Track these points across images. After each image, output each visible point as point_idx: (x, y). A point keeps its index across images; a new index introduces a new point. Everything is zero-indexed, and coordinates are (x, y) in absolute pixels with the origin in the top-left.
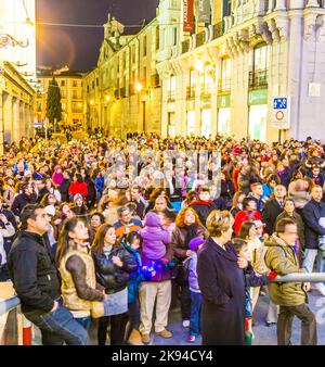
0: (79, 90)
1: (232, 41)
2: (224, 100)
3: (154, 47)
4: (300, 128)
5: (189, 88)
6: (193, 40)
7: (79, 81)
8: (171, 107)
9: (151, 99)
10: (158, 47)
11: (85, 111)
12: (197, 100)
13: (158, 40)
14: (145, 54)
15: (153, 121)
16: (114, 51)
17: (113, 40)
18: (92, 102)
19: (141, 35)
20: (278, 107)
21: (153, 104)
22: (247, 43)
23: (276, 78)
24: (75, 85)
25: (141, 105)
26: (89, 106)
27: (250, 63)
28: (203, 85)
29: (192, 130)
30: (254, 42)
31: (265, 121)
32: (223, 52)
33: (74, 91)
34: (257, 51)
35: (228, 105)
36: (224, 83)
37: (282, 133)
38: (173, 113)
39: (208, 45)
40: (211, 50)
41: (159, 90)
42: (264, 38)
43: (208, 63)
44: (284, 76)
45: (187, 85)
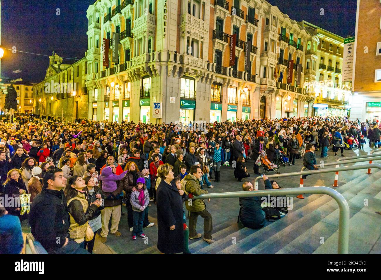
0: (30, 93)
1: (131, 74)
2: (126, 103)
3: (83, 72)
4: (167, 118)
5: (106, 96)
6: (108, 71)
7: (30, 88)
8: (95, 105)
9: (82, 100)
10: (86, 72)
11: (35, 105)
12: (111, 102)
13: (86, 69)
14: (78, 76)
15: (83, 112)
16: (57, 72)
17: (56, 66)
18: (40, 100)
19: (75, 65)
20: (156, 107)
21: (83, 103)
22: (139, 75)
23: (154, 93)
24: (27, 89)
25: (75, 104)
26: (37, 103)
27: (141, 85)
28: (114, 95)
29: (108, 118)
30: (142, 75)
31: (149, 114)
32: (126, 79)
33: (26, 93)
34: (144, 80)
35: (128, 106)
36: (126, 94)
37: (158, 120)
38: (96, 108)
39: (117, 75)
40: (119, 77)
41: (87, 96)
42: (148, 74)
43: (117, 84)
44: (159, 92)
45: (104, 94)
